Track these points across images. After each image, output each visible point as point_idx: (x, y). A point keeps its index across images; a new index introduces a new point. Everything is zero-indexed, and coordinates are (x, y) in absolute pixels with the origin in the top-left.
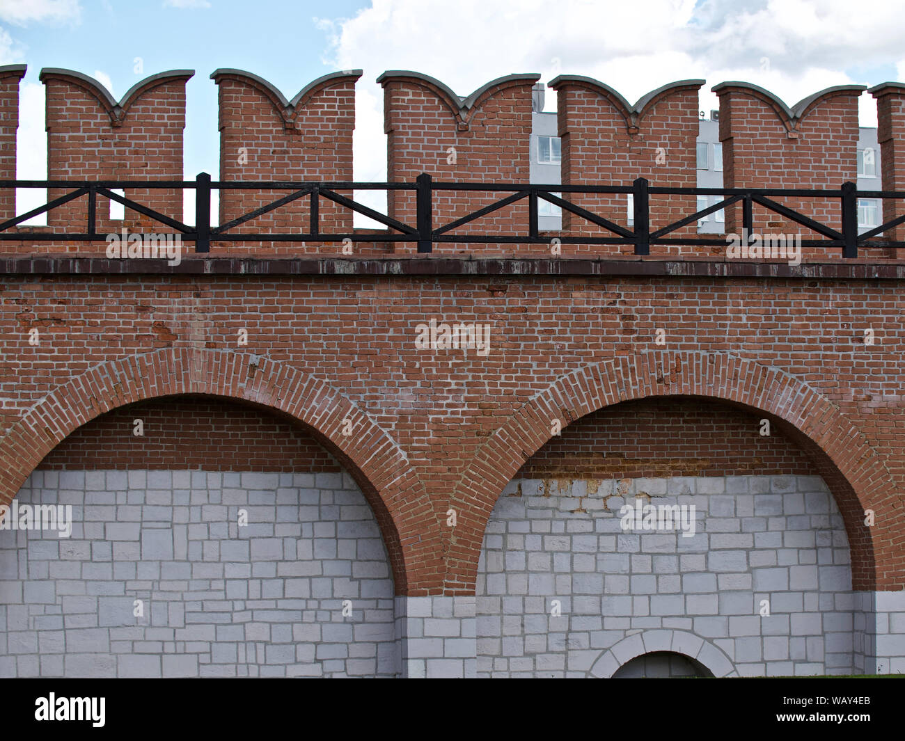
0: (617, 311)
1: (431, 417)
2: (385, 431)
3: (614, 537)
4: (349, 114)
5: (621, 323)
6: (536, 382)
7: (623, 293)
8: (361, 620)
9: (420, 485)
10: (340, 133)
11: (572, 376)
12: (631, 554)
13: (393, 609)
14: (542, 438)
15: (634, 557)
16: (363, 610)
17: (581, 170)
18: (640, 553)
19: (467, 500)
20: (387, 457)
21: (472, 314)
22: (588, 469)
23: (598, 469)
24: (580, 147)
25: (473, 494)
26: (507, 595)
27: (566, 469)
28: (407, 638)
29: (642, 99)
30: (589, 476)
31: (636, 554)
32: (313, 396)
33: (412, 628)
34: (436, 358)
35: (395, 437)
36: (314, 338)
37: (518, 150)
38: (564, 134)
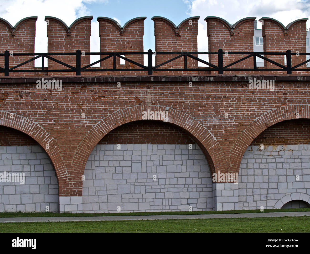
0: (282, 92)
1: (223, 126)
2: (209, 131)
3: (282, 164)
4: (196, 30)
5: (283, 96)
6: (256, 115)
7: (283, 86)
8: (202, 191)
9: (220, 148)
10: (193, 36)
11: (268, 113)
12: (287, 169)
13: (212, 187)
14: (259, 132)
15: (288, 170)
16: (202, 188)
17: (270, 48)
18: (290, 169)
19: (235, 152)
20: (210, 139)
21: (236, 93)
22: (273, 142)
23: (277, 142)
24: (269, 40)
25: (237, 151)
26: (248, 182)
27: (266, 142)
28: (216, 196)
29: (288, 25)
30: (273, 145)
31: (289, 169)
32: (186, 120)
33: (218, 193)
34: (225, 108)
35: (212, 133)
36: (186, 101)
37: (250, 41)
38: (264, 36)
